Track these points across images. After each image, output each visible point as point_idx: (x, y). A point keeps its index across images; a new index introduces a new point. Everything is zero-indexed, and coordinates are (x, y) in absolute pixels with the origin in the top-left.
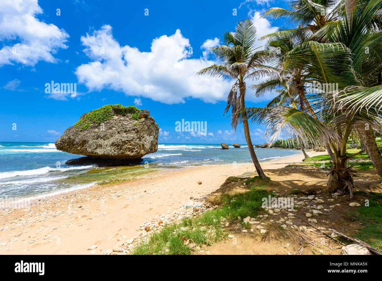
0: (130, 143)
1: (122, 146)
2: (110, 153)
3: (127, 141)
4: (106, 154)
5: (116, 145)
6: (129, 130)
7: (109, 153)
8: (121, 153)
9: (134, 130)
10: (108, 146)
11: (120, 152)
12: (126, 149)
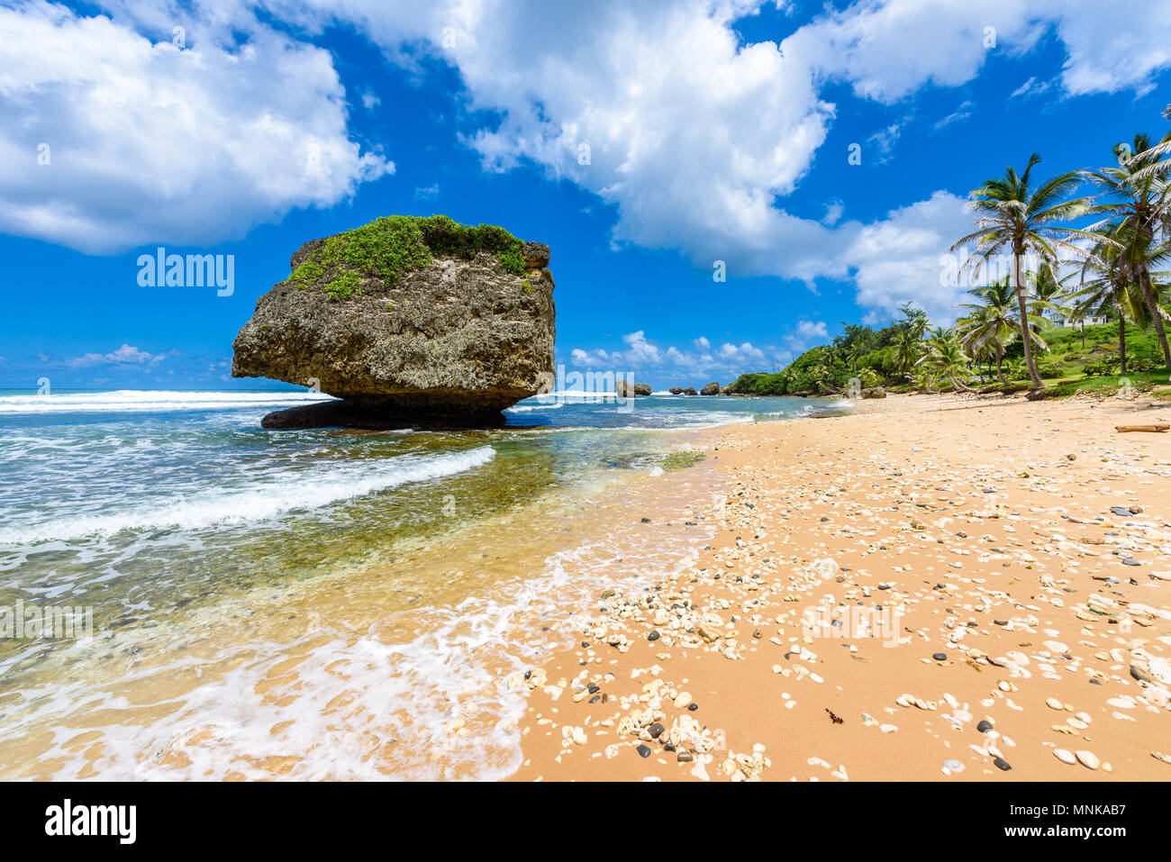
0: (525, 348)
1: (498, 358)
2: (465, 383)
3: (516, 341)
4: (449, 385)
5: (478, 355)
6: (511, 307)
7: (461, 382)
9: (524, 305)
10: (451, 359)
11: (495, 381)
12: (514, 368)
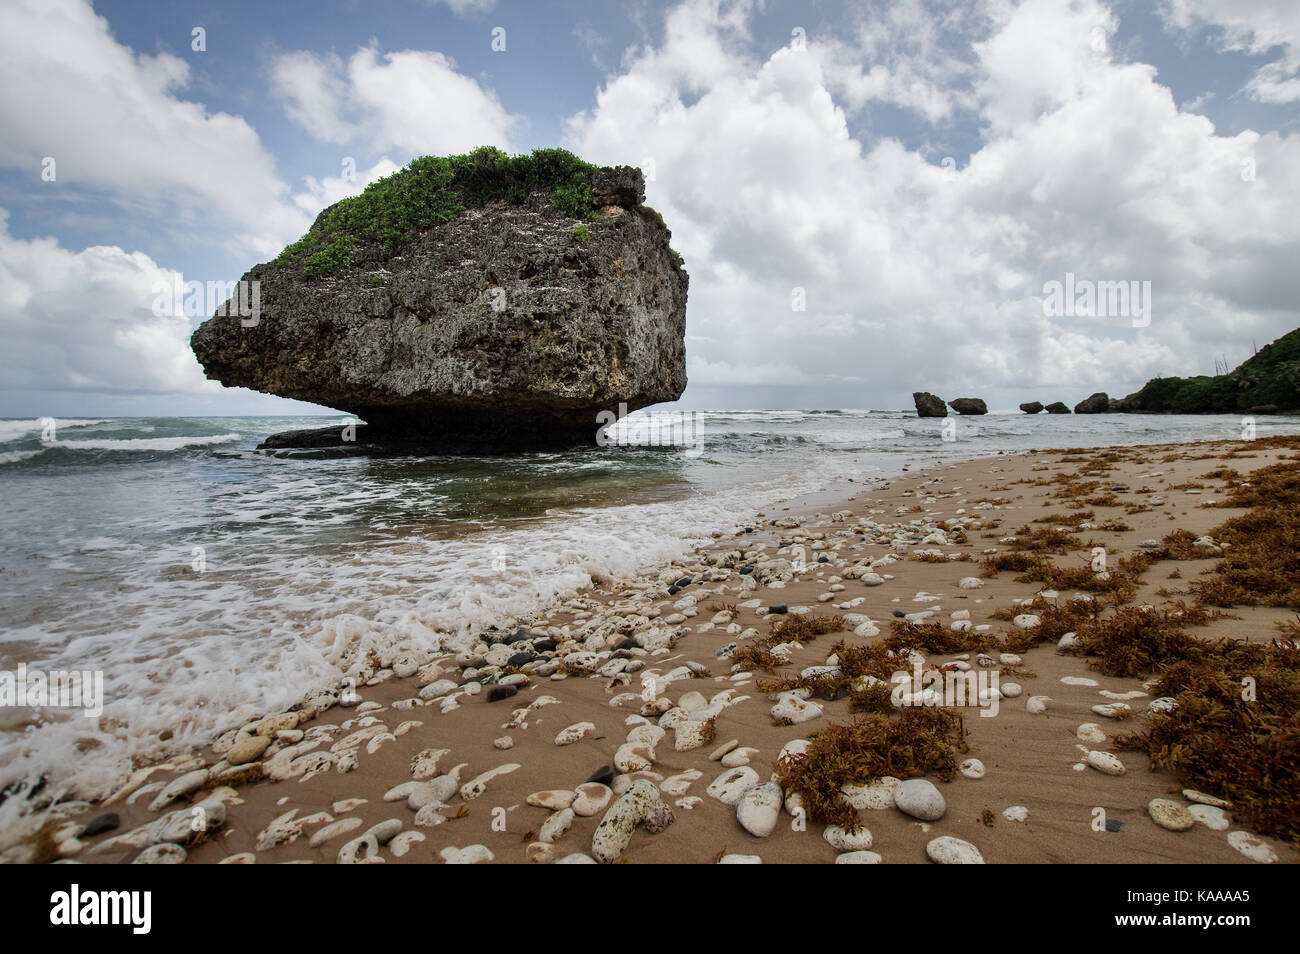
0: (554, 327)
1: (513, 345)
2: (456, 385)
3: (540, 316)
4: (434, 390)
5: (481, 341)
6: (546, 265)
7: (451, 385)
8: (513, 388)
9: (572, 262)
10: (442, 349)
11: (506, 383)
12: (538, 361)
